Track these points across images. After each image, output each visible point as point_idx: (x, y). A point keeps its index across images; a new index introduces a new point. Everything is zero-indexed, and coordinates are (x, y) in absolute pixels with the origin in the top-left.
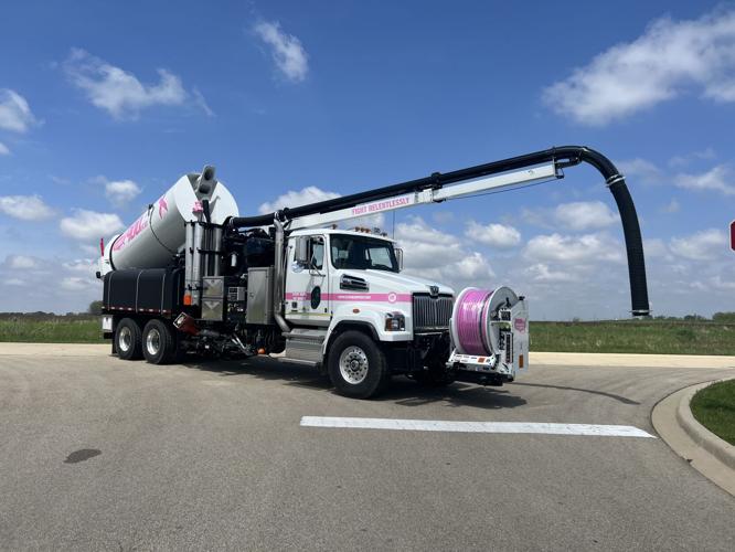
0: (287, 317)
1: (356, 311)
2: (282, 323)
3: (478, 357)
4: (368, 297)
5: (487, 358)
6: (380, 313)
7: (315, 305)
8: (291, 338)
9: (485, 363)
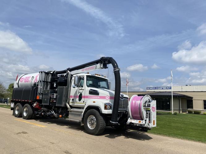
0: (70, 104)
1: (94, 102)
2: (68, 106)
3: (139, 121)
4: (99, 97)
5: (142, 121)
6: (103, 103)
7: (80, 100)
8: (71, 111)
9: (141, 123)
